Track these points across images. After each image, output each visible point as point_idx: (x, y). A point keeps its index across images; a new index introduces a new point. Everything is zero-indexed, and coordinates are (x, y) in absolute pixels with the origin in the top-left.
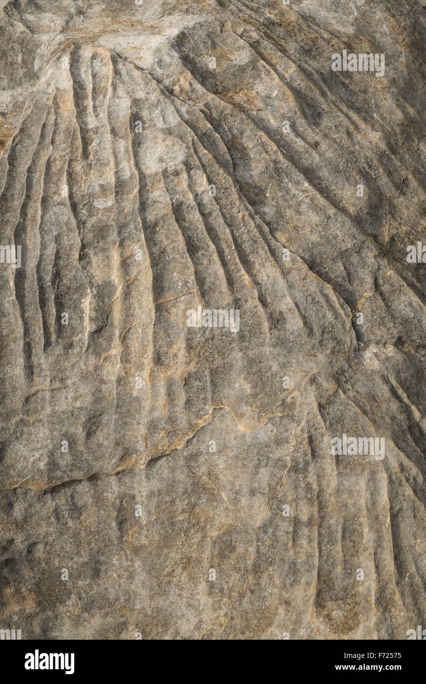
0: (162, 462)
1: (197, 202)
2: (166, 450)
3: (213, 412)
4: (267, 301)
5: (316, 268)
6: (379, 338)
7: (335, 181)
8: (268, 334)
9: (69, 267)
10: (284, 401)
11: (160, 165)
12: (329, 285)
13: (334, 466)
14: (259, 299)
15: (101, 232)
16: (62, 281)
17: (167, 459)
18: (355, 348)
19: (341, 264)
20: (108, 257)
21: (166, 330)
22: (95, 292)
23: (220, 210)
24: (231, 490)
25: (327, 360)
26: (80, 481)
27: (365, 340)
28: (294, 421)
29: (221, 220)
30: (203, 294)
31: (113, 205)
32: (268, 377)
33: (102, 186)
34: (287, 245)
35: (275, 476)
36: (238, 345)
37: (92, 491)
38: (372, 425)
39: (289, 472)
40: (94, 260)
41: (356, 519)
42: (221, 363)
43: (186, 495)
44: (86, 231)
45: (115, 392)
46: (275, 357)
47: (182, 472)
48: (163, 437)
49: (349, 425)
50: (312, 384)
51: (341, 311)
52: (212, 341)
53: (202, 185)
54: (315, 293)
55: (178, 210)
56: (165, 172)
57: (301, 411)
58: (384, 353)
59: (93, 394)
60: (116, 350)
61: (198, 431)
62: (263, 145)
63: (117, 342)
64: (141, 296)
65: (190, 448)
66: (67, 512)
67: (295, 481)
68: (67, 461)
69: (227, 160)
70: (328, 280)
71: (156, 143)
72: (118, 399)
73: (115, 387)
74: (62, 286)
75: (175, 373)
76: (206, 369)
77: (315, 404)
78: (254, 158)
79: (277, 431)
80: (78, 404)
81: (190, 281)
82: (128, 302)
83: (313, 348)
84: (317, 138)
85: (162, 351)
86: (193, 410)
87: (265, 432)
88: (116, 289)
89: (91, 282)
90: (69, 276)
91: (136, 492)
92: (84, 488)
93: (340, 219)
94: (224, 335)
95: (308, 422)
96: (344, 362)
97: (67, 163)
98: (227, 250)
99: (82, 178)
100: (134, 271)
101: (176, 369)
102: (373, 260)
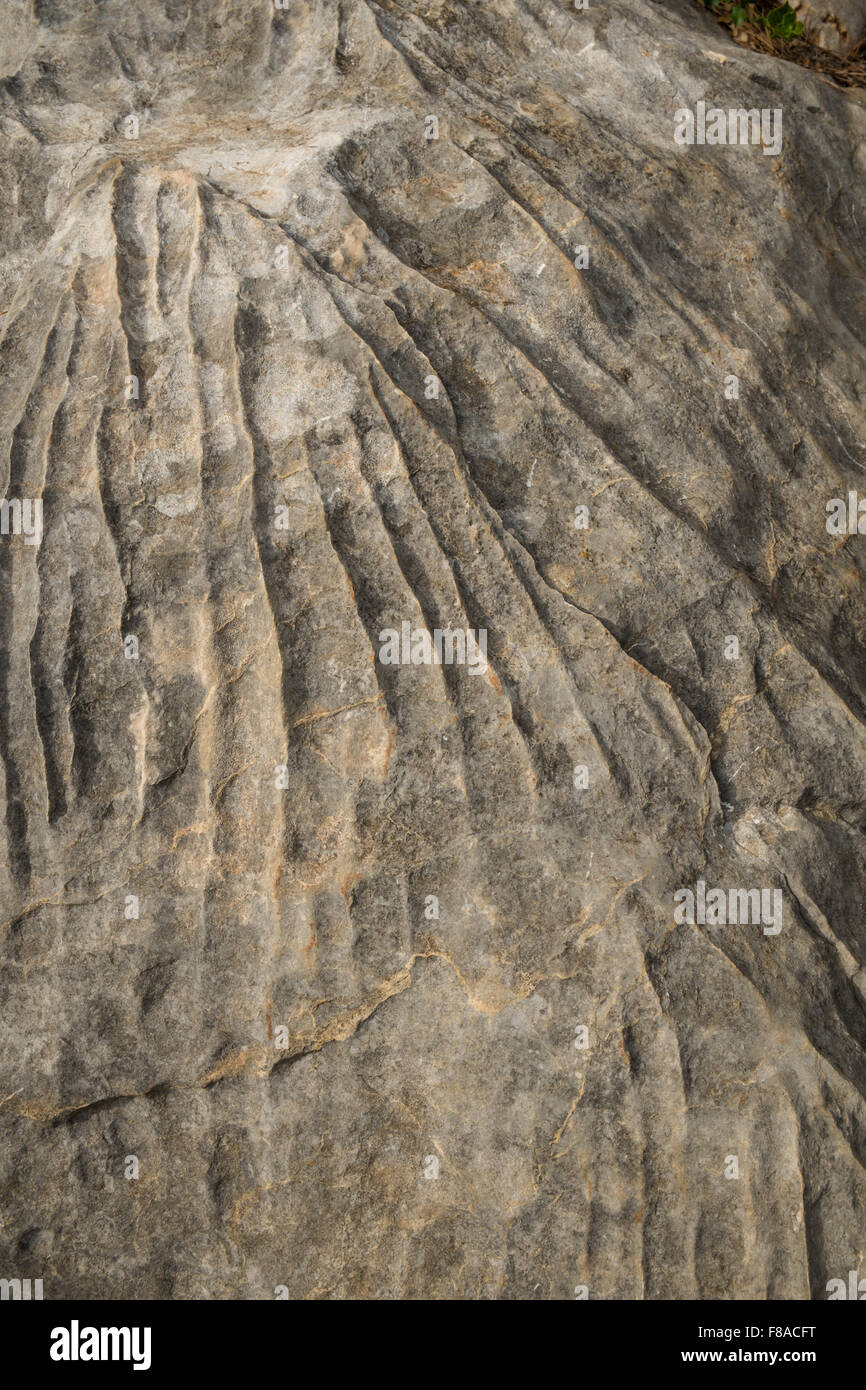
0: (305, 1063)
1: (379, 501)
2: (313, 1043)
3: (415, 965)
4: (531, 721)
5: (632, 643)
6: (765, 793)
7: (666, 453)
8: (534, 796)
9: (102, 646)
10: (569, 946)
11: (299, 421)
12: (663, 683)
13: (680, 1094)
14: (514, 717)
15: (171, 568)
16: (87, 672)
17: (315, 1058)
18: (717, 818)
19: (684, 634)
20: (186, 624)
21: (312, 784)
22: (158, 700)
23: (430, 519)
24: (452, 1133)
25: (662, 851)
26: (131, 1098)
27: (738, 798)
28: (591, 992)
29: (431, 542)
30: (393, 707)
31: (197, 509)
32: (534, 891)
33: (174, 468)
34: (571, 593)
35: (550, 1111)
36: (468, 819)
37: (156, 1119)
38: (759, 998)
39: (580, 1105)
40: (156, 630)
41: (728, 1210)
42: (432, 857)
43: (356, 1135)
44: (138, 567)
45: (202, 914)
46: (550, 847)
47: (347, 1088)
48: (305, 1014)
49: (712, 999)
50: (630, 908)
51: (688, 739)
52: (413, 808)
53: (389, 466)
54: (634, 700)
55: (338, 520)
56: (310, 439)
57: (608, 971)
58: (777, 826)
59: (156, 919)
60: (204, 824)
61: (381, 1004)
62: (519, 377)
63: (205, 806)
64: (258, 708)
65: (365, 1038)
66: (104, 1161)
67: (594, 1124)
68: (102, 1059)
69: (444, 411)
70: (657, 668)
71: (291, 374)
72: (209, 931)
73: (202, 904)
74: (86, 685)
75: (331, 880)
76: (398, 873)
77: (640, 956)
78: (499, 404)
79: (554, 1011)
80: (123, 939)
81: (365, 678)
82: (229, 720)
83: (631, 824)
84: (628, 362)
85: (303, 828)
86: (371, 959)
87: (529, 1014)
88: (204, 693)
89: (148, 678)
90: (101, 665)
91: (248, 1124)
92: (139, 1110)
93: (680, 535)
94: (438, 797)
95: (623, 997)
96: (696, 852)
97: (99, 417)
98: (444, 609)
99: (131, 449)
100: (242, 654)
101: (335, 870)
102: (750, 623)
